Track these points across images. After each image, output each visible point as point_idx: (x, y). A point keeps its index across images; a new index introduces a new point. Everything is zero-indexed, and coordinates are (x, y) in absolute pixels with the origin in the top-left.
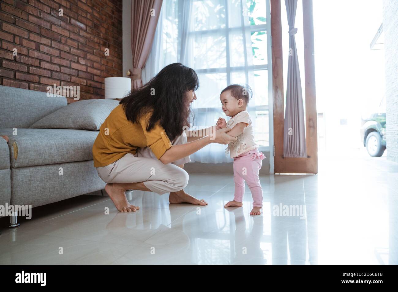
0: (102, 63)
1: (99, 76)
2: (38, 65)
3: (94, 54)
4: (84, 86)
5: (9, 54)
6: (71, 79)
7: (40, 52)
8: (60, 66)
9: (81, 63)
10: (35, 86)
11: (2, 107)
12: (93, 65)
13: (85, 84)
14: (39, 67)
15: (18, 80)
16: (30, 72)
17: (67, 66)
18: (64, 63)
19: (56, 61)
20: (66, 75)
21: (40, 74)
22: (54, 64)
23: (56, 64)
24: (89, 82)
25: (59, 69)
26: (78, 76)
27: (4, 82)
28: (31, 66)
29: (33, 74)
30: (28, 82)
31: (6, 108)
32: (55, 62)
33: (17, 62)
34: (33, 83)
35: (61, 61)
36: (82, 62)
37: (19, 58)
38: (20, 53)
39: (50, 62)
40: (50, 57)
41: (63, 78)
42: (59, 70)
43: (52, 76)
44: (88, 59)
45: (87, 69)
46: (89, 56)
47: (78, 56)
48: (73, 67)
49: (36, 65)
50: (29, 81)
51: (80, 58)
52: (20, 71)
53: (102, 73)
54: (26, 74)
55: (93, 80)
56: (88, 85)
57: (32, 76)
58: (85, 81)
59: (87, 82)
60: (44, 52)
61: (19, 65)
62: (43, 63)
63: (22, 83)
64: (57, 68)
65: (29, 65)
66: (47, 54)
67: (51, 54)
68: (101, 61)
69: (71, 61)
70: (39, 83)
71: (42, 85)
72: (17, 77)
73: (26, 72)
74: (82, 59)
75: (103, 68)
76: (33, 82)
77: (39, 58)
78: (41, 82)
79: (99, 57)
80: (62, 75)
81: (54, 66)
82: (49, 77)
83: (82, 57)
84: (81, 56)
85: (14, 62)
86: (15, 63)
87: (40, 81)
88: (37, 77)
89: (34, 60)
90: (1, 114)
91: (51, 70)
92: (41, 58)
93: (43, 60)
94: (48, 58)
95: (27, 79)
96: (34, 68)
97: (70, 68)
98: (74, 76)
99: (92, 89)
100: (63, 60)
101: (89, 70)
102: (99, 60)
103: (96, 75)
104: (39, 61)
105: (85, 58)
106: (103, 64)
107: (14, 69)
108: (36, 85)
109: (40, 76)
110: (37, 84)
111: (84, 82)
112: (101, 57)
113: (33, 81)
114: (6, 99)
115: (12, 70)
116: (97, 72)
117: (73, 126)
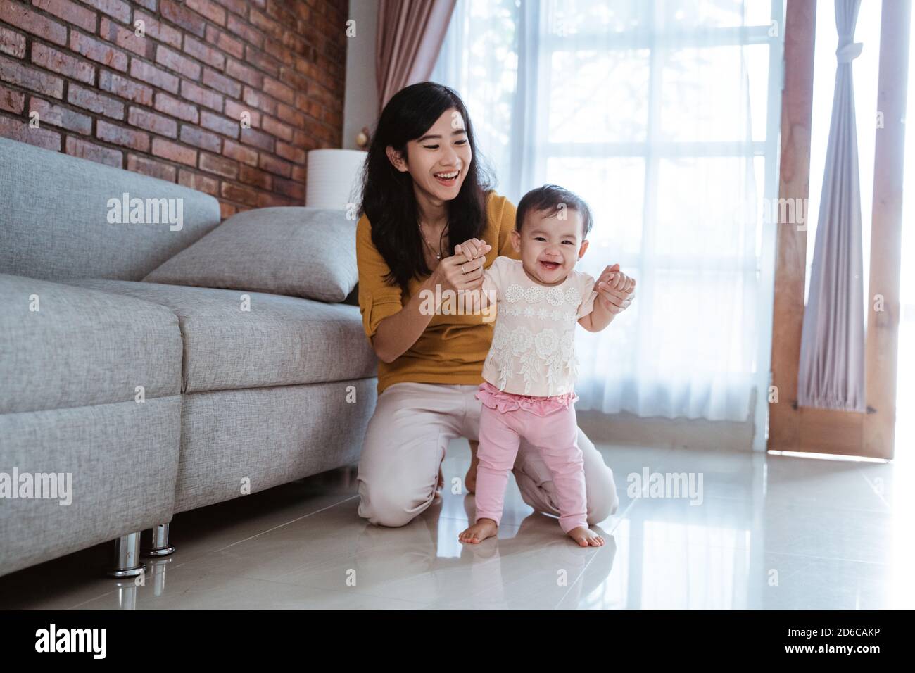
0: (298, 106)
1: (288, 143)
2: (150, 104)
3: (281, 78)
4: (251, 169)
5: (84, 68)
6: (222, 146)
7: (155, 66)
8: (200, 108)
9: (250, 102)
10: (138, 162)
11: (76, 218)
12: (276, 109)
13: (254, 163)
14: (152, 109)
15: (102, 142)
16: (130, 122)
17: (216, 109)
18: (213, 100)
19: (192, 92)
20: (212, 136)
21: (152, 127)
22: (185, 101)
23: (191, 103)
24: (266, 159)
25: (197, 116)
26: (239, 140)
27: (68, 146)
28: (132, 105)
29: (136, 128)
30: (123, 149)
31: (83, 220)
32: (190, 97)
33: (101, 90)
34: (135, 154)
35: (202, 94)
36: (252, 99)
37: (106, 79)
38: (111, 65)
39: (178, 96)
40: (177, 80)
41: (204, 144)
42: (195, 121)
43: (179, 136)
44: (265, 94)
45: (261, 122)
46: (269, 85)
47: (243, 84)
48: (228, 113)
49: (144, 103)
50: (127, 145)
51: (246, 89)
52: (106, 117)
53: (296, 135)
54: (119, 126)
55: (274, 155)
56: (262, 166)
57: (132, 132)
58: (254, 154)
59: (259, 158)
60: (165, 64)
61: (105, 98)
62: (161, 97)
63: (110, 150)
64: (190, 113)
65: (128, 100)
66: (172, 72)
67: (180, 71)
68: (295, 99)
69: (226, 96)
70: (149, 154)
71: (156, 161)
72: (99, 135)
73: (121, 121)
74: (252, 91)
75: (299, 119)
76: (134, 151)
77: (150, 82)
78: (154, 152)
79: (289, 87)
80: (203, 134)
81: (184, 107)
82: (171, 140)
83: (251, 87)
84: (250, 82)
85: (93, 89)
86: (98, 94)
87: (150, 149)
88: (145, 136)
89: (140, 87)
90: (73, 236)
91: (177, 119)
92: (157, 84)
93: (161, 90)
94: (174, 83)
95: (122, 142)
96: (139, 111)
97: (222, 114)
98: (230, 138)
99: (268, 179)
100: (207, 93)
101: (268, 124)
102: (291, 95)
103: (282, 140)
104: (151, 91)
105: (258, 90)
106: (299, 110)
107: (93, 110)
108: (142, 160)
109: (153, 135)
110: (144, 157)
111: (252, 159)
112: (294, 90)
113: (135, 148)
114: (86, 196)
115: (88, 112)
116: (284, 131)
117: (271, 284)
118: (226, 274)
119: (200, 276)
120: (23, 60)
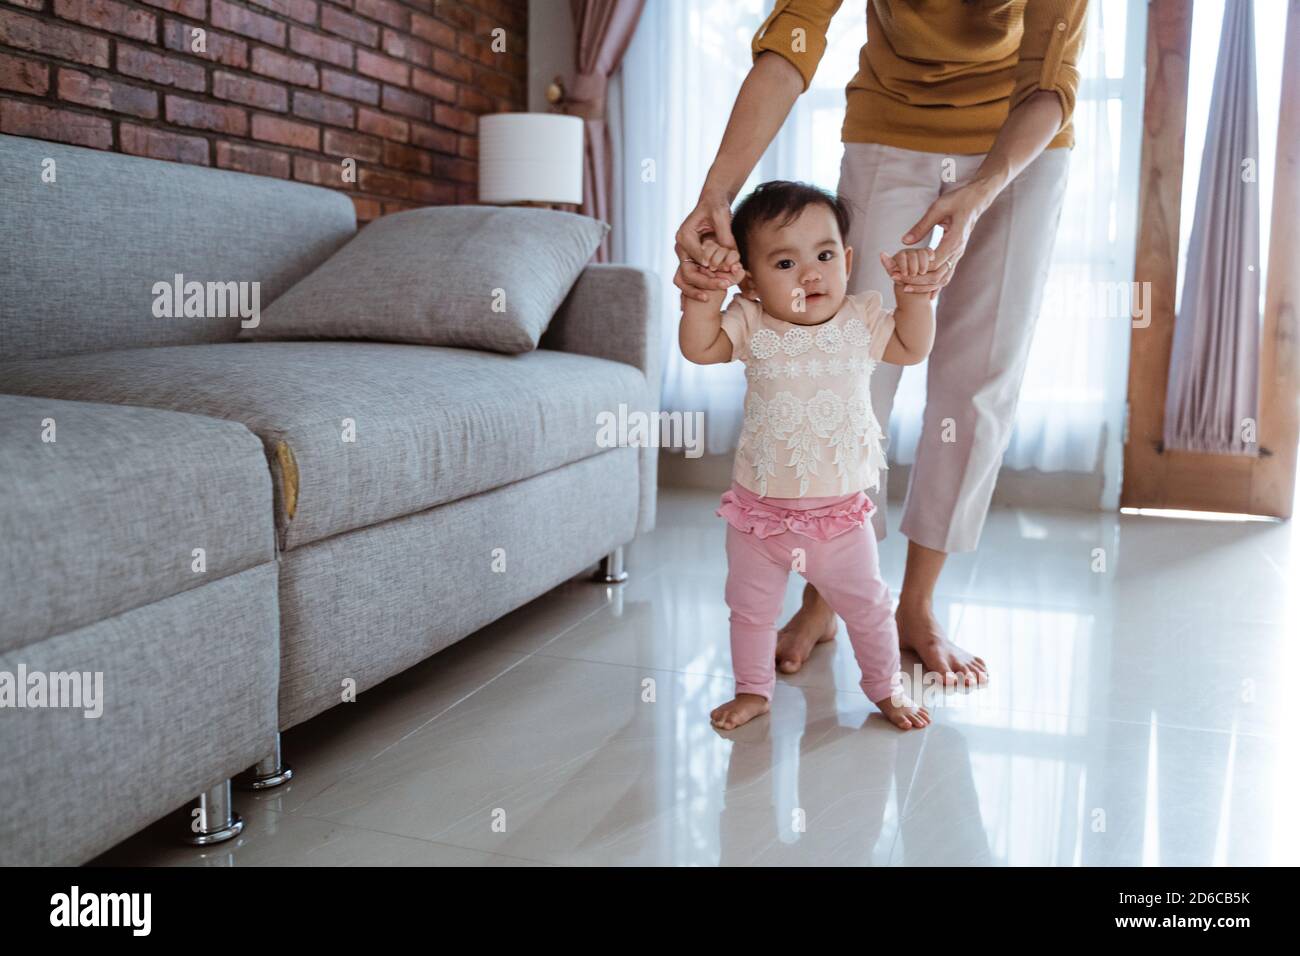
0: (462, 50)
1: (451, 105)
2: (245, 65)
3: (437, 13)
4: (400, 147)
5: (139, 18)
6: (356, 117)
7: (248, 8)
8: (320, 64)
9: (393, 51)
10: (232, 152)
11: (136, 249)
12: (431, 58)
13: (403, 139)
14: (248, 72)
15: (175, 127)
16: (216, 94)
17: (343, 64)
18: (338, 51)
19: (307, 43)
20: (339, 104)
21: (250, 98)
22: (298, 56)
23: (306, 58)
24: (421, 131)
25: (316, 77)
26: (379, 107)
27: (124, 138)
28: (218, 69)
29: (225, 102)
30: (209, 135)
31: (147, 251)
32: (303, 49)
33: (167, 50)
34: (228, 141)
35: (322, 44)
36: (396, 46)
37: (174, 32)
38: (180, 12)
39: (286, 50)
40: (283, 26)
41: (328, 117)
42: (314, 84)
43: (291, 108)
44: (414, 37)
45: (410, 78)
46: (419, 24)
47: (382, 25)
48: (362, 69)
49: (235, 64)
50: (214, 128)
51: (387, 32)
52: (178, 89)
53: (462, 93)
54: (200, 101)
55: (431, 123)
56: (415, 141)
57: (221, 108)
58: (403, 126)
59: (410, 130)
60: (264, 5)
61: (175, 62)
62: (260, 53)
63: (189, 138)
64: (306, 73)
65: (210, 61)
66: (274, 15)
67: (287, 13)
68: (457, 41)
69: (357, 45)
70: (248, 138)
71: (259, 147)
72: (170, 117)
73: (203, 93)
74: (395, 35)
75: (465, 69)
76: (226, 136)
77: (243, 33)
78: (255, 135)
79: (450, 26)
80: (327, 102)
81: (295, 64)
82: (280, 115)
83: (393, 28)
84: (391, 22)
85: (156, 49)
86: (163, 56)
87: (249, 131)
88: (240, 113)
89: (227, 40)
90: (133, 276)
91: (286, 84)
92: (253, 34)
93: (260, 43)
94: (278, 30)
95: (207, 124)
96: (229, 76)
97: (354, 72)
98: (368, 106)
99: (425, 158)
100: (329, 41)
101: (420, 80)
102: (451, 36)
103: (442, 102)
104: (244, 45)
105: (404, 32)
106: (465, 57)
107: (158, 80)
108: (238, 148)
109: (251, 110)
110: (240, 144)
111: (400, 132)
112: (456, 29)
113: (227, 131)
114: (149, 214)
115: (151, 85)
116: (444, 88)
117: (427, 331)
118: (362, 317)
119: (324, 320)
120: (41, 13)
